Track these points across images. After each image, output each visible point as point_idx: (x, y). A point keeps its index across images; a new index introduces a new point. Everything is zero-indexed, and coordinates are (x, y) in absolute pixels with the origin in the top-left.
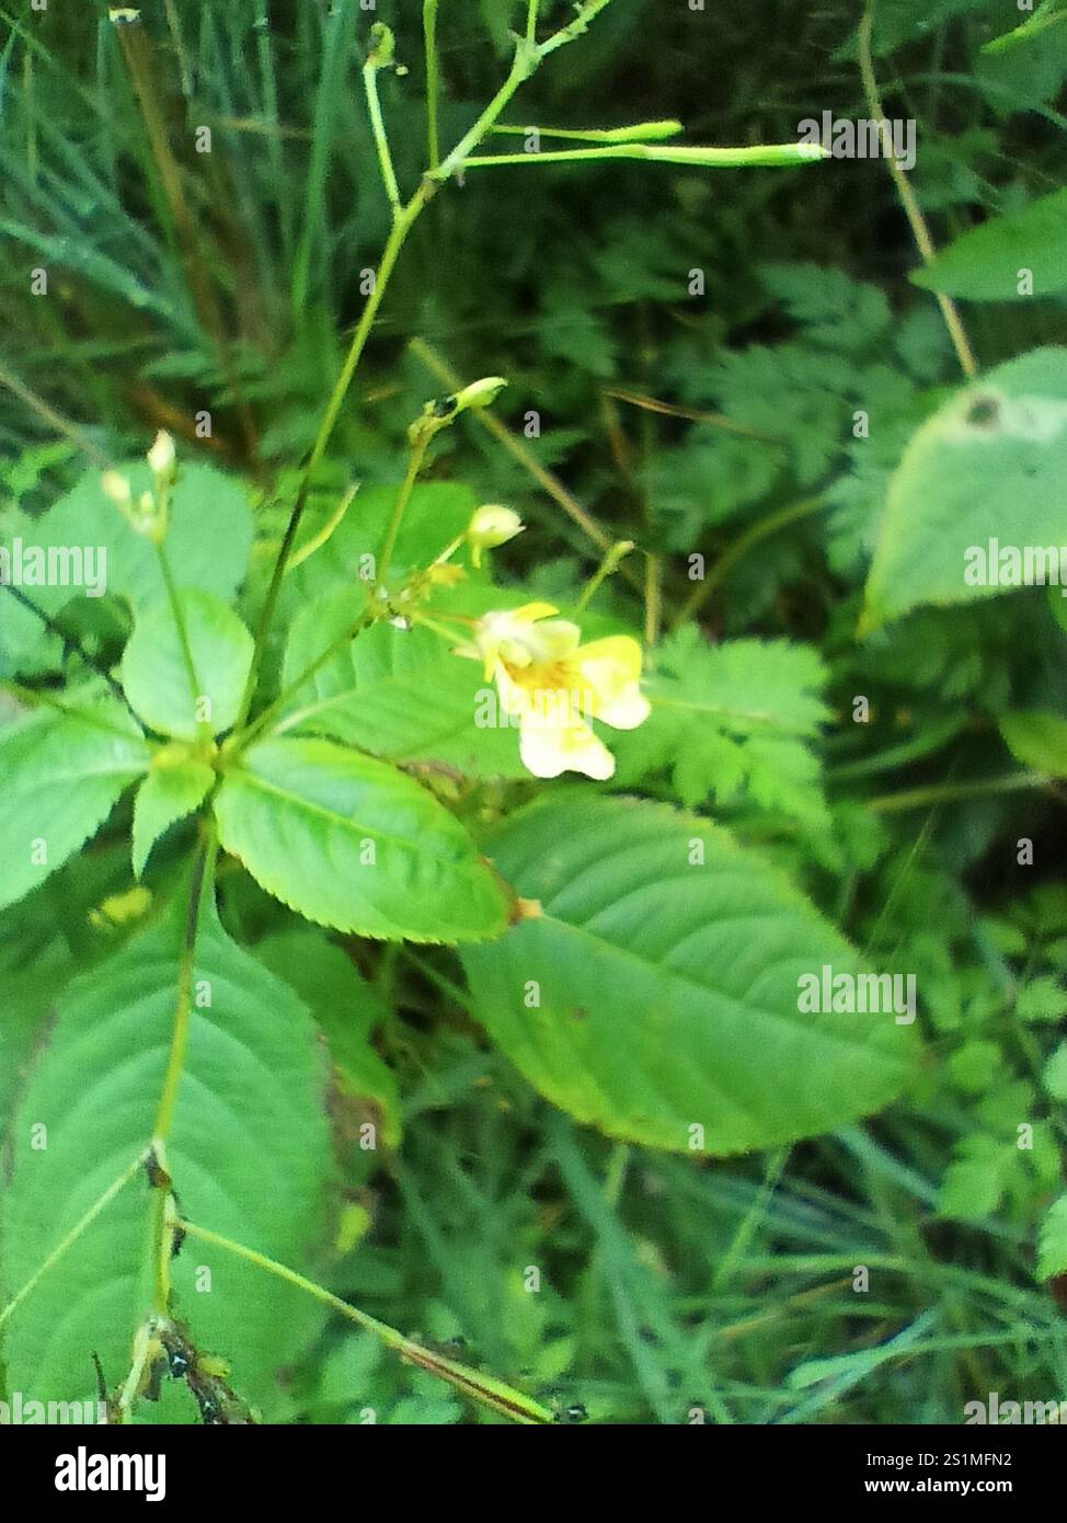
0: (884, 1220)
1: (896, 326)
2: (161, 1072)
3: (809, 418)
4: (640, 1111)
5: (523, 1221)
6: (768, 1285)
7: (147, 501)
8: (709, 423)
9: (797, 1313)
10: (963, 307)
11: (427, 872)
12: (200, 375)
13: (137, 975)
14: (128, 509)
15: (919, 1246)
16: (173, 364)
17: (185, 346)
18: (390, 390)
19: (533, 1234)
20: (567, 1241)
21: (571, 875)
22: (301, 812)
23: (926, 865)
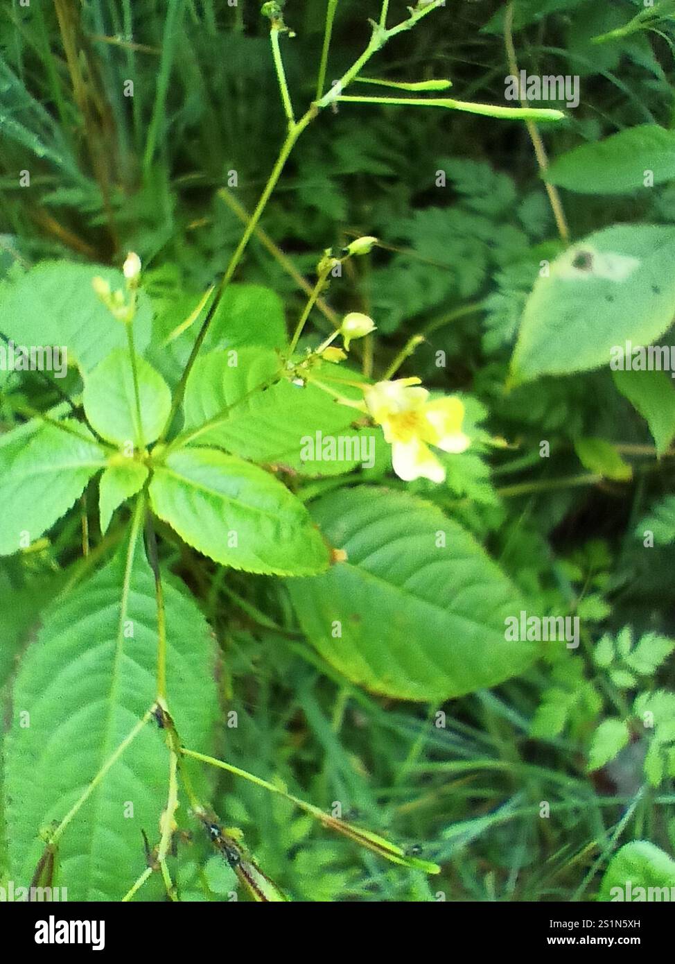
0: (494, 739)
1: (519, 202)
2: (112, 656)
3: (467, 255)
4: (388, 676)
5: (280, 744)
6: (426, 779)
7: (120, 295)
8: (405, 254)
9: (443, 796)
10: (561, 191)
11: (285, 533)
12: (80, 205)
13: (98, 595)
14: (108, 300)
15: (516, 754)
16: (62, 196)
17: (69, 184)
18: (204, 221)
19: (287, 752)
20: (307, 757)
21: (351, 534)
22: (206, 495)
23: (528, 528)
